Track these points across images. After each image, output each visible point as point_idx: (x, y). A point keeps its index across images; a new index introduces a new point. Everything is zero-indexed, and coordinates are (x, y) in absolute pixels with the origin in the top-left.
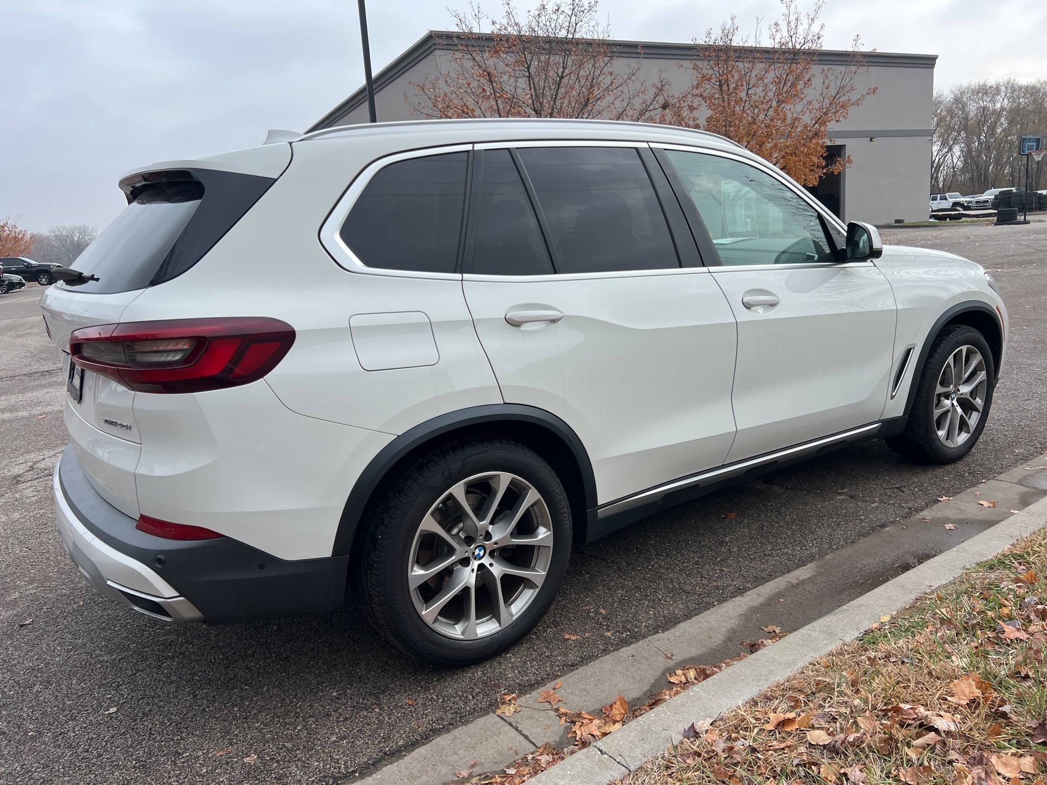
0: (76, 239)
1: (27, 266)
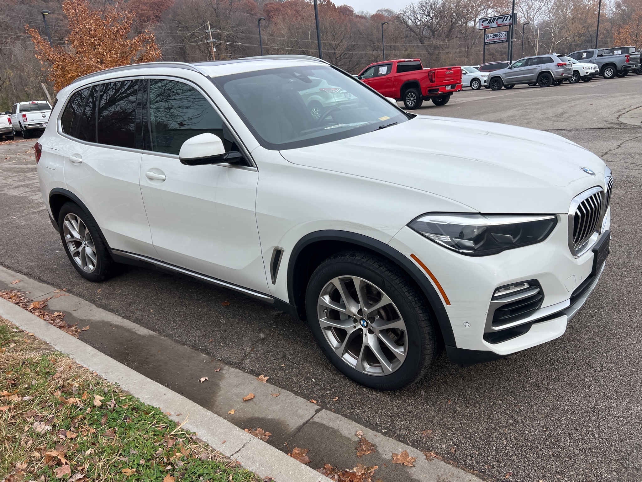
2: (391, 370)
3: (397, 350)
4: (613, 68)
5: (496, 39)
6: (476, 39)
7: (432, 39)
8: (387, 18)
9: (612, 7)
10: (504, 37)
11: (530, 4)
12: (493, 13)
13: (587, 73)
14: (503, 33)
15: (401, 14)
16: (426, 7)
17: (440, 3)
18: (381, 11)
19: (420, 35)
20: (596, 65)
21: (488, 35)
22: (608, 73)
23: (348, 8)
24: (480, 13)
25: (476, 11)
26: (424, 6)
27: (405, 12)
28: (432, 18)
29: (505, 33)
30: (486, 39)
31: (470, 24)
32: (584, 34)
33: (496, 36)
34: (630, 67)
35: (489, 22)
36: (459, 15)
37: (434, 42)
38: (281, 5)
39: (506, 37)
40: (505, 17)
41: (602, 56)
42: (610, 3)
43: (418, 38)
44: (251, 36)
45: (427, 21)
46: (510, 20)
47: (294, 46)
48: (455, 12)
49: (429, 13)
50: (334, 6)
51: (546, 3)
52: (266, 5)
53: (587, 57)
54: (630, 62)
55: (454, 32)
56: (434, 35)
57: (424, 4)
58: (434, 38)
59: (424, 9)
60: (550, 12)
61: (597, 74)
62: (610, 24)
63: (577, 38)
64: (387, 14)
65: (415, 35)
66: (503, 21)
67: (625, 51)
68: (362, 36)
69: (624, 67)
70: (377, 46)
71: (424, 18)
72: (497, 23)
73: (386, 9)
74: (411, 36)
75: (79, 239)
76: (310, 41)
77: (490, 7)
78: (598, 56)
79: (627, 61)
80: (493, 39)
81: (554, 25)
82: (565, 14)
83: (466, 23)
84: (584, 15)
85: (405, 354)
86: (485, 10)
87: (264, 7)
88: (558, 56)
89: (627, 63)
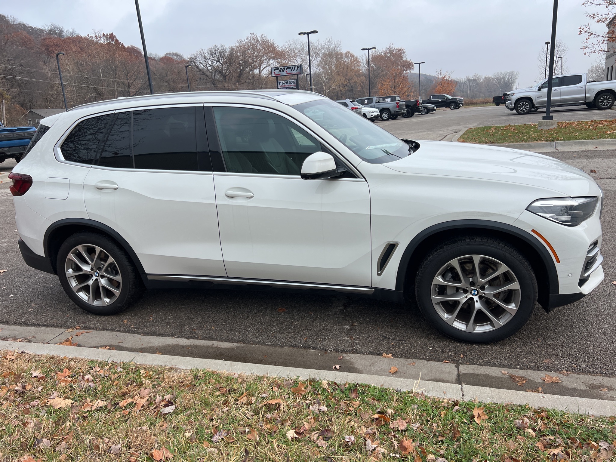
0: (506, 79)
1: (446, 99)
2: (502, 324)
3: (509, 307)
4: (388, 111)
5: (287, 86)
6: (262, 85)
7: (224, 83)
8: (177, 61)
9: (364, 64)
10: (294, 84)
11: (303, 57)
12: (274, 63)
13: (372, 115)
14: (292, 81)
15: (192, 58)
16: (216, 54)
17: (228, 51)
18: (170, 54)
19: (212, 78)
20: (377, 110)
21: (280, 82)
22: (385, 116)
23: (136, 49)
24: (264, 62)
25: (260, 60)
26: (214, 53)
27: (196, 57)
28: (222, 64)
29: (294, 80)
30: (279, 85)
31: (256, 71)
32: (346, 85)
33: (287, 83)
34: (400, 111)
35: (280, 71)
36: (246, 64)
37: (226, 85)
38: (62, 41)
39: (295, 84)
40: (293, 67)
41: (379, 102)
42: (363, 61)
43: (211, 81)
44: (32, 70)
45: (218, 67)
46: (297, 70)
47: (84, 83)
48: (242, 60)
49: (219, 59)
50: (123, 45)
51: (316, 58)
52: (44, 39)
53: (368, 103)
54: (400, 108)
55: (243, 77)
56: (225, 79)
57: (213, 51)
58: (225, 81)
59: (214, 55)
60: (319, 65)
61: (378, 117)
62: (365, 78)
63: (342, 88)
64: (175, 57)
65: (208, 79)
66: (291, 70)
67: (393, 99)
68: (156, 77)
69: (396, 112)
70: (172, 87)
71: (215, 64)
72: (286, 72)
73: (174, 53)
74: (204, 79)
75: (89, 272)
76: (102, 78)
77: (271, 58)
78: (376, 103)
79: (398, 107)
80: (285, 86)
81: (324, 76)
82: (330, 69)
83: (253, 70)
84: (345, 70)
85: (517, 308)
86: (267, 60)
87: (42, 41)
88: (351, 102)
89: (397, 108)
